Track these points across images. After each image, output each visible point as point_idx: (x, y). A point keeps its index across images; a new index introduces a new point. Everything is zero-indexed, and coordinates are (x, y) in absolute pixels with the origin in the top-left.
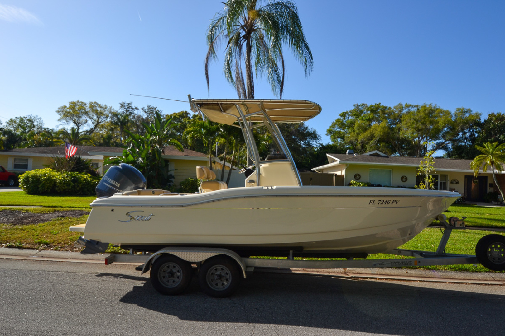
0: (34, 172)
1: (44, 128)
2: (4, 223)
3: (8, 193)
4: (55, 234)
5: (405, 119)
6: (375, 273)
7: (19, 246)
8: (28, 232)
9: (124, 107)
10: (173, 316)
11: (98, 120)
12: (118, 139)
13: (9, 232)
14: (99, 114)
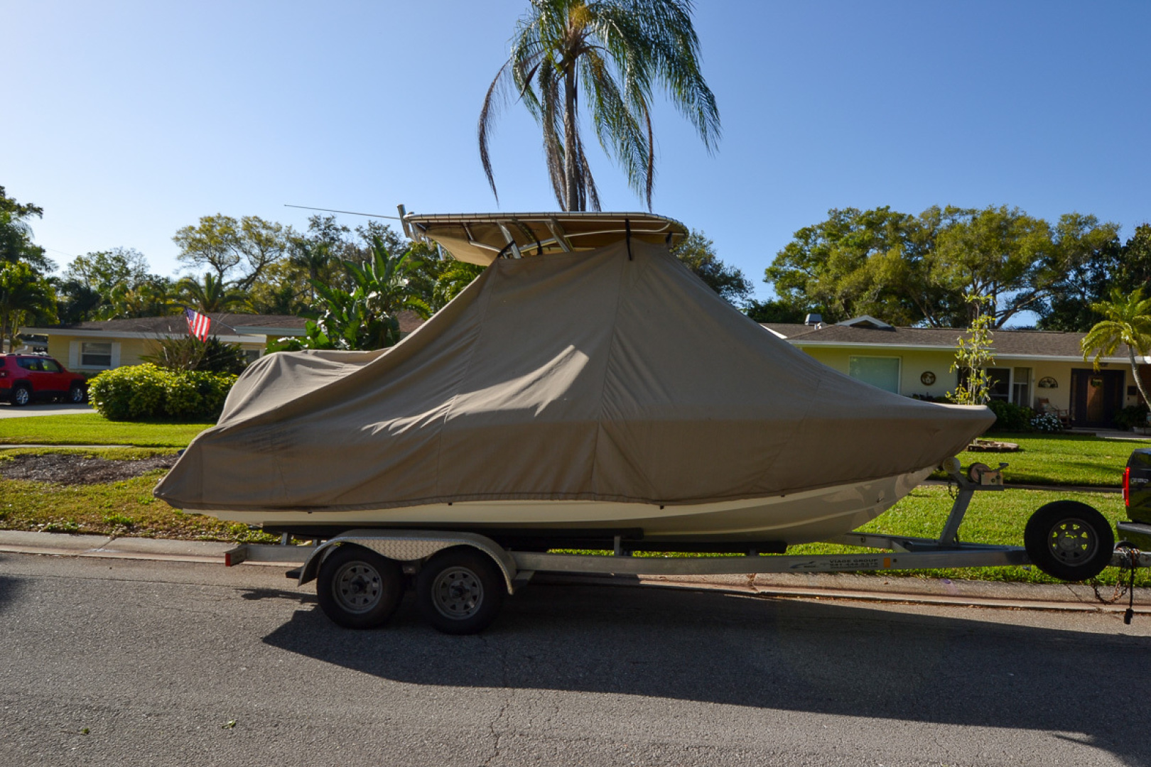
0: (119, 373)
1: (150, 276)
2: (45, 480)
3: (65, 417)
4: (147, 504)
5: (944, 242)
6: (817, 584)
7: (72, 529)
8: (91, 499)
9: (318, 226)
10: (352, 671)
11: (263, 256)
12: (307, 297)
13: (53, 500)
14: (265, 243)
